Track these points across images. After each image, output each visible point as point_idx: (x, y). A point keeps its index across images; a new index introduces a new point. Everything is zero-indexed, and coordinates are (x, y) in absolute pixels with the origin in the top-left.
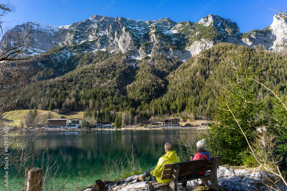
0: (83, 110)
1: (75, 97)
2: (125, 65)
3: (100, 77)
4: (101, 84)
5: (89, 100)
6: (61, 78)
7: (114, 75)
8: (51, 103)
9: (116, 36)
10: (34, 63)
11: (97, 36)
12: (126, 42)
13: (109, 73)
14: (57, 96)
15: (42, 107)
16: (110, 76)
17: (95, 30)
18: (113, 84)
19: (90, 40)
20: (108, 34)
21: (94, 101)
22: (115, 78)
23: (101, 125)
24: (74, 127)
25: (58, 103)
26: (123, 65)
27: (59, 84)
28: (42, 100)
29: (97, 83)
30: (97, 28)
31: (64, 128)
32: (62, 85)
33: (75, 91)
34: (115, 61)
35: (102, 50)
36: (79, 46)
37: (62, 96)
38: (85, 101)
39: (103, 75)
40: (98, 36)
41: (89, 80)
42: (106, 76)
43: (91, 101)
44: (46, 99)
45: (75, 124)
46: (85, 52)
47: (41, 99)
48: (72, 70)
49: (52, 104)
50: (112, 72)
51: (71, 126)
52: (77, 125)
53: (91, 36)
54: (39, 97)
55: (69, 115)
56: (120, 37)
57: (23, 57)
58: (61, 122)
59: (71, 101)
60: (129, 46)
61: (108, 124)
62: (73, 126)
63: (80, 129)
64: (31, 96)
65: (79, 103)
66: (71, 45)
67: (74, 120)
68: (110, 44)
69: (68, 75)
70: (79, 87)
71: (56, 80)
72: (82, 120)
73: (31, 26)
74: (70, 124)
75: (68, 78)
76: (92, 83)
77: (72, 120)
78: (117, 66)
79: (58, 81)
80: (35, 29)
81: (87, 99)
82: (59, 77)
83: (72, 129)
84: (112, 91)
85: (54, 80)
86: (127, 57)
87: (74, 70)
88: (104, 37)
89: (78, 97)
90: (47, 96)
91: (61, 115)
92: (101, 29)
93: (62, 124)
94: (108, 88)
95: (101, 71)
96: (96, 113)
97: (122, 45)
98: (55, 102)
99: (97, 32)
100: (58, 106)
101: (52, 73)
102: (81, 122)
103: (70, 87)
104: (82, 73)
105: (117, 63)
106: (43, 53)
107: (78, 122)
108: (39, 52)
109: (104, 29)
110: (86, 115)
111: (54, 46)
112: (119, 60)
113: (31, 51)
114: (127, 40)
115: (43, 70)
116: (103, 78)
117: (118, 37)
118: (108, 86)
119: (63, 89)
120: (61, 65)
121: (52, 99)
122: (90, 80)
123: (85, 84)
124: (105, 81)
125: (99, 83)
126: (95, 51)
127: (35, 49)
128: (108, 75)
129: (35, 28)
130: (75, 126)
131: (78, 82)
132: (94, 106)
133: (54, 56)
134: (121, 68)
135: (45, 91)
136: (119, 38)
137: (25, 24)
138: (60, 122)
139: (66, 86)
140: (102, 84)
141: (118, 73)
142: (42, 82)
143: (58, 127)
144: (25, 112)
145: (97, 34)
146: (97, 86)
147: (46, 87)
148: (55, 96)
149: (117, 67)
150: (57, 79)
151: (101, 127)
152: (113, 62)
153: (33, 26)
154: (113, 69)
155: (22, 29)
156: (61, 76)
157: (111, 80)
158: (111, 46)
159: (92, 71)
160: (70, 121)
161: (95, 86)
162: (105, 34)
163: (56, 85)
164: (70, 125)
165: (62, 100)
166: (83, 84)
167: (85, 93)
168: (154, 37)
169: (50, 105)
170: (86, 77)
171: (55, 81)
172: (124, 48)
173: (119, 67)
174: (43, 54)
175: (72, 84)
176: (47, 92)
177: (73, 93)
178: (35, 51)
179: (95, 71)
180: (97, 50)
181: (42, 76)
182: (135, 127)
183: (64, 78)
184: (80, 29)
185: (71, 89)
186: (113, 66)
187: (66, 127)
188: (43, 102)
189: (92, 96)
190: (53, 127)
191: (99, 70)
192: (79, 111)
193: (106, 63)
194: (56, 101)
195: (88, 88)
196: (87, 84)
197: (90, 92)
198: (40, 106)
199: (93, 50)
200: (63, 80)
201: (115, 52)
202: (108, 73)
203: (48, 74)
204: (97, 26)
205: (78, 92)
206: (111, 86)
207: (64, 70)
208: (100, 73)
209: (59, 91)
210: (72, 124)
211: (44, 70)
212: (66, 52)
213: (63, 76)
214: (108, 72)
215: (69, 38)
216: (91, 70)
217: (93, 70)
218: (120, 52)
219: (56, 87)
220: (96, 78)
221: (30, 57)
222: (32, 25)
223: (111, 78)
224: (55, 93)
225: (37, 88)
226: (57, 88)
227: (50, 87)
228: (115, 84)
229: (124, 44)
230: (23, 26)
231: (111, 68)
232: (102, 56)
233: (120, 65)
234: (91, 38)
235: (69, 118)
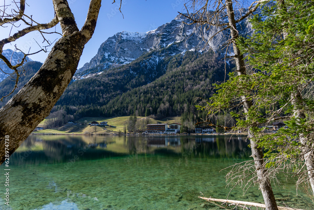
0: (179, 115)
1: (169, 102)
2: (218, 64)
3: (191, 79)
4: (193, 87)
5: (183, 104)
6: (153, 84)
7: (206, 76)
8: (147, 109)
9: (205, 33)
10: (126, 72)
11: (184, 36)
12: (217, 38)
13: (201, 75)
14: (151, 102)
15: (139, 113)
16: (202, 78)
17: (182, 30)
18: (207, 86)
19: (177, 42)
20: (196, 32)
21: (188, 105)
22: (208, 80)
23: (200, 130)
24: (173, 132)
25: (153, 108)
26: (216, 63)
27: (151, 90)
28: (138, 106)
29: (189, 86)
30: (184, 28)
31: (164, 133)
32: (154, 90)
33: (168, 96)
34: (207, 60)
35: (190, 50)
36: (166, 49)
37: (156, 102)
38: (180, 106)
39: (195, 77)
40: (185, 36)
41: (181, 84)
42: (198, 78)
43: (185, 105)
44: (142, 105)
45: (174, 129)
46: (173, 55)
47: (137, 105)
48: (162, 75)
49: (147, 110)
50: (204, 73)
51: (170, 131)
52: (176, 130)
53: (178, 38)
54: (135, 104)
55: (166, 120)
56: (210, 33)
57: (116, 67)
58: (160, 127)
59: (165, 106)
60: (220, 42)
61: (209, 129)
62: (172, 131)
63: (179, 134)
64: (128, 103)
65: (174, 108)
66: (159, 50)
67: (172, 125)
68: (199, 43)
69: (159, 81)
70: (171, 91)
71: (148, 86)
72: (180, 125)
73: (121, 36)
74: (168, 129)
75: (159, 83)
76: (183, 87)
77: (171, 125)
78: (209, 65)
79: (150, 87)
80: (125, 38)
81: (181, 104)
82: (150, 83)
83: (172, 134)
84: (207, 93)
85: (147, 86)
86: (219, 54)
87: (164, 75)
88: (192, 36)
89: (171, 102)
90: (143, 103)
91: (157, 121)
92: (188, 28)
93: (161, 129)
94: (202, 91)
95: (192, 73)
96: (194, 117)
97: (212, 42)
98: (151, 108)
99: (184, 31)
100: (153, 112)
101: (144, 80)
102: (179, 126)
103: (162, 92)
104: (172, 77)
105: (208, 62)
106: (134, 61)
107: (176, 127)
108: (130, 61)
109: (191, 27)
110: (184, 120)
111: (143, 53)
112: (211, 59)
113: (123, 61)
114: (218, 35)
115: (135, 77)
116: (194, 80)
117: (207, 33)
118: (201, 88)
119: (156, 94)
120: (151, 71)
121: (147, 105)
122: (182, 83)
123: (177, 87)
124: (198, 84)
125: (191, 85)
126: (183, 53)
127: (126, 58)
128: (200, 77)
129: (125, 37)
130: (174, 131)
131: (169, 86)
132: (189, 110)
133: (144, 62)
134: (214, 67)
135: (140, 98)
136: (208, 34)
137: (116, 35)
138: (159, 127)
139: (158, 92)
140: (195, 87)
141: (211, 73)
142: (136, 90)
143: (157, 132)
144: (126, 119)
145: (184, 34)
146: (189, 89)
147: (141, 93)
148: (150, 102)
149: (210, 67)
150: (149, 85)
151: (200, 132)
152: (204, 62)
153: (123, 36)
154: (205, 70)
155: (113, 40)
156: (152, 82)
157: (204, 82)
158: (200, 45)
159: (183, 74)
160: (168, 126)
161: (188, 89)
162: (193, 32)
163: (148, 90)
164: (169, 130)
165: (157, 105)
166: (175, 88)
167: (178, 97)
168: (250, 27)
169: (146, 110)
170: (177, 81)
171: (147, 88)
172: (214, 45)
173: (211, 67)
174: (134, 62)
175: (164, 89)
176: (142, 99)
177: (166, 98)
178: (126, 60)
179: (186, 74)
180: (184, 51)
181: (135, 83)
182: (240, 132)
183: (156, 83)
184: (166, 32)
185: (164, 94)
186: (204, 66)
187: (165, 132)
188: (139, 108)
189: (186, 100)
190: (153, 132)
191: (190, 73)
192: (176, 115)
193: (196, 64)
194: (151, 107)
195: (180, 92)
196: (179, 88)
197: (183, 96)
198: (137, 112)
199: (181, 51)
200: (155, 86)
201: (205, 50)
202: (200, 74)
203: (140, 81)
204: (183, 25)
205: (171, 96)
206: (205, 88)
207: (154, 76)
208: (191, 75)
209: (152, 96)
210: (171, 129)
211: (136, 78)
212: (155, 58)
213: (154, 82)
214: (199, 73)
215: (156, 43)
216: (181, 73)
217: (184, 72)
218: (210, 50)
219: (149, 93)
220: (187, 81)
221: (123, 66)
222: (121, 35)
223: (203, 79)
224: (149, 98)
225: (132, 95)
226: (150, 94)
227: (144, 94)
228: (209, 85)
229: (215, 41)
230: (114, 37)
231: (203, 68)
232: (191, 57)
233: (212, 65)
234: (178, 39)
235: (167, 124)
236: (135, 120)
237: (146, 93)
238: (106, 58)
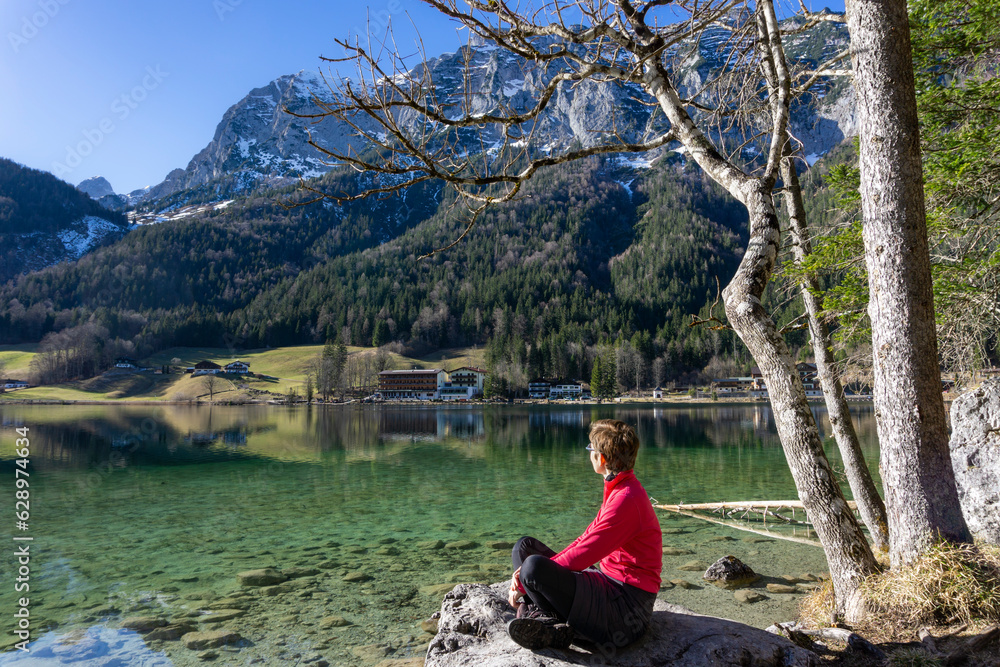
0: (481, 344)
1: (449, 304)
2: (597, 189)
3: (517, 233)
4: (522, 258)
5: (492, 310)
6: (398, 245)
7: (563, 226)
8: (378, 322)
9: (559, 94)
10: (310, 204)
11: (496, 98)
12: (598, 110)
13: (546, 221)
14: (392, 303)
15: (353, 336)
16: (551, 231)
17: (490, 78)
18: (564, 256)
19: (476, 116)
20: (532, 89)
21: (508, 313)
22: (567, 237)
23: (544, 388)
24: (462, 396)
25: (397, 321)
26: (592, 188)
27: (392, 264)
28: (351, 314)
29: (510, 254)
30: (497, 73)
31: (432, 398)
32: (400, 265)
33: (444, 284)
34: (564, 177)
35: (515, 145)
36: (441, 138)
37: (406, 301)
38: (482, 315)
39: (528, 228)
40: (501, 98)
41: (485, 248)
42: (536, 232)
43: (499, 315)
44: (361, 311)
45: (464, 386)
46: (460, 156)
47: (346, 312)
48: (425, 217)
49: (380, 326)
50: (555, 217)
51: (451, 391)
52: (470, 390)
53: (477, 102)
54: (342, 307)
55: (438, 359)
56: (575, 94)
57: (278, 187)
58: (420, 379)
59: (436, 315)
60: (605, 123)
61: (569, 387)
62: (458, 391)
63: (481, 401)
64: (316, 306)
65: (462, 322)
66: (416, 138)
67: (459, 373)
68: (543, 123)
69: (416, 234)
70: (455, 269)
71: (382, 251)
72: (484, 372)
73: (293, 87)
74: (447, 384)
75: (416, 244)
76: (493, 256)
77: (454, 374)
78: (573, 193)
79: (388, 254)
80: (306, 95)
81: (486, 309)
82: (389, 241)
83: (457, 401)
84: (564, 278)
85: (377, 252)
86: (603, 161)
87: (433, 218)
88: (521, 101)
89: (455, 303)
90: (365, 303)
91: (412, 360)
92: (508, 75)
93: (424, 387)
94: (550, 271)
95: (519, 214)
96: (525, 350)
97: (582, 123)
98: (390, 321)
99: (498, 81)
100: (395, 332)
101: (367, 232)
102: (480, 378)
103: (426, 270)
104: (458, 225)
105: (570, 184)
106: (335, 169)
107: (471, 380)
108: (321, 169)
109: (518, 74)
110: (494, 358)
111: (366, 145)
112: (576, 175)
113: (299, 168)
114: (599, 103)
115: (340, 222)
116: (527, 237)
117: (567, 95)
118: (547, 263)
119: (408, 277)
120: (391, 203)
121: (378, 312)
122: (488, 246)
123: (473, 258)
124: (537, 248)
125: (517, 253)
126: (493, 150)
127: (308, 159)
128: (545, 227)
129: (305, 92)
130: (465, 391)
131: (448, 254)
132: (509, 329)
133: (368, 176)
134: (586, 199)
135: (355, 287)
136: (569, 97)
137: (276, 82)
138: (417, 380)
139: (415, 270)
140: (528, 259)
141: (577, 218)
142: (342, 262)
143: (413, 394)
144: (313, 353)
145: (498, 93)
146: (511, 265)
147: (357, 276)
148: (387, 302)
149: (573, 199)
150: (383, 248)
151: (543, 394)
152: (556, 182)
153: (299, 86)
154: (559, 206)
155: (268, 99)
156: (394, 238)
157: (554, 243)
158: (544, 129)
159: (491, 216)
160: (447, 378)
161: (506, 265)
162: (524, 88)
163: (383, 265)
164: (448, 389)
165: (410, 312)
166: (465, 259)
167: (476, 288)
168: (695, 82)
169: (377, 328)
170: (472, 238)
171: (380, 256)
172: (589, 131)
173: (578, 198)
174: (335, 173)
175: (432, 262)
176: (363, 290)
177: (439, 289)
178: (311, 166)
179: (501, 216)
180: (496, 147)
181: (339, 243)
182: (659, 396)
183: (407, 243)
184: (442, 81)
185: (432, 278)
186: (557, 197)
187: (436, 395)
188: (354, 321)
189: (501, 296)
190: (398, 395)
191: (513, 214)
192: (469, 344)
193: (533, 187)
194: (391, 317)
195: (484, 271)
196: (479, 259)
197: (491, 286)
198: (346, 332)
199: (487, 146)
200: (403, 251)
201: (561, 147)
202: (543, 219)
203: (355, 235)
204: (495, 64)
205: (453, 285)
206: (557, 261)
207: (400, 219)
208: (518, 221)
209: (396, 284)
210: (454, 386)
211: (343, 224)
212: (402, 162)
213: (401, 239)
214: (542, 216)
215: (409, 115)
216: (487, 213)
217: (495, 213)
218: (575, 145)
219: (386, 274)
220: (505, 238)
221: (299, 184)
222: (295, 84)
223: (553, 235)
224: (386, 291)
225: (331, 280)
226: (389, 275)
227: (368, 275)
228: (570, 254)
229: (590, 119)
230: (271, 89)
231: (552, 202)
232: (517, 166)
233: (581, 192)
234: (479, 108)
235: (442, 369)
236: (342, 358)
237: (373, 271)
238: (243, 156)
